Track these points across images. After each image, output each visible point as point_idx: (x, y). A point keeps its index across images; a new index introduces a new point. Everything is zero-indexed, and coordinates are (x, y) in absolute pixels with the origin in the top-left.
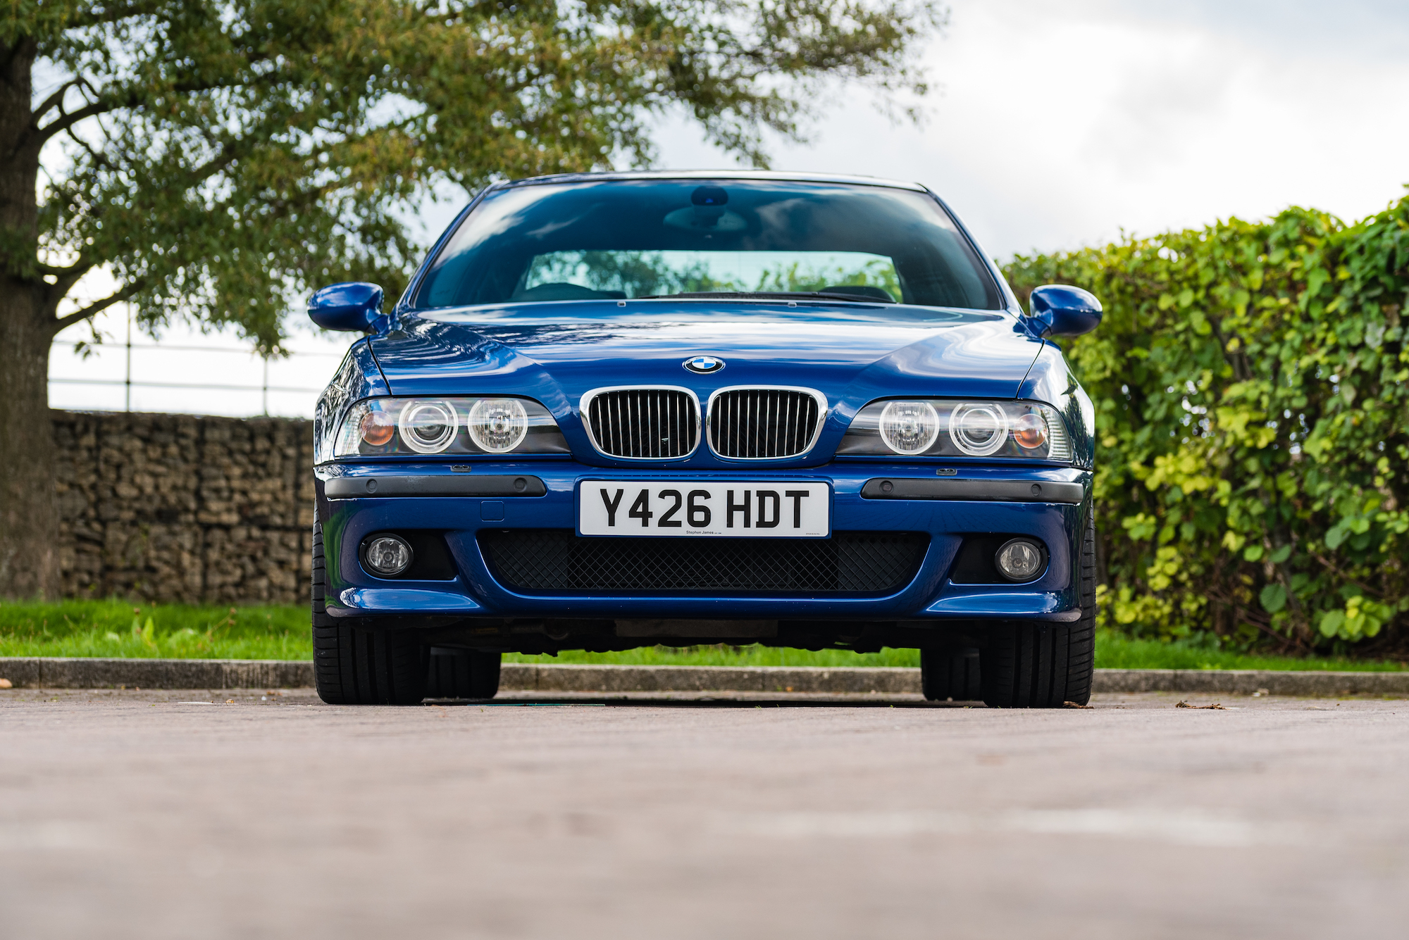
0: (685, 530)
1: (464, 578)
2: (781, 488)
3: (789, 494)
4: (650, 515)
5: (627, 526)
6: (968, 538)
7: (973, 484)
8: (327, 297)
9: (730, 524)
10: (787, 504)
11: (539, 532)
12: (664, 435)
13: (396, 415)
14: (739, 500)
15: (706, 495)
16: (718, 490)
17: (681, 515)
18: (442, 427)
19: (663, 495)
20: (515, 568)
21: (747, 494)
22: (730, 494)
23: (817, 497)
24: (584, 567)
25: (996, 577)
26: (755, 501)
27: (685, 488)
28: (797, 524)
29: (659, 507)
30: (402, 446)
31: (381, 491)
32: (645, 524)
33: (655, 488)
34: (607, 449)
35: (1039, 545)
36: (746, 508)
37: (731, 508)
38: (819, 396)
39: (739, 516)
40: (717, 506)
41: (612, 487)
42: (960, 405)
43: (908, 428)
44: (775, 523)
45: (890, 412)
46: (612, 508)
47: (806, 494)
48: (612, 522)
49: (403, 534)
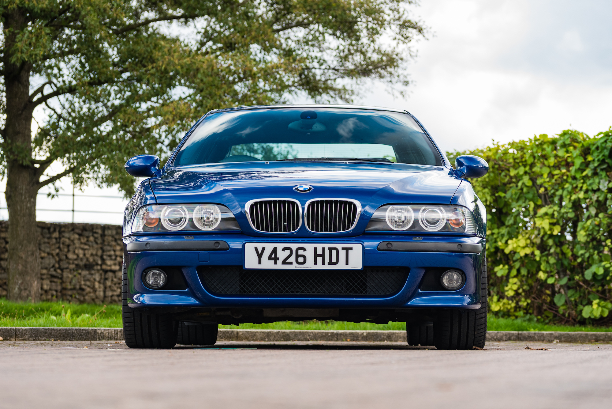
0: (294, 266)
1: (191, 289)
2: (339, 246)
3: (343, 249)
4: (278, 259)
5: (268, 264)
6: (428, 269)
7: (430, 244)
8: (134, 161)
9: (315, 263)
10: (342, 254)
11: (226, 267)
12: (285, 222)
13: (159, 213)
14: (320, 252)
15: (304, 250)
16: (310, 247)
17: (293, 259)
18: (181, 219)
19: (284, 249)
20: (215, 284)
21: (324, 249)
22: (316, 249)
23: (357, 250)
24: (247, 284)
25: (440, 288)
26: (327, 252)
27: (294, 246)
28: (347, 263)
29: (282, 255)
30: (162, 227)
31: (152, 248)
32: (276, 263)
33: (280, 246)
34: (258, 228)
35: (461, 273)
36: (323, 256)
37: (316, 256)
38: (357, 203)
39: (320, 259)
40: (309, 255)
41: (260, 246)
42: (423, 207)
43: (399, 218)
44: (337, 262)
45: (391, 211)
46: (260, 256)
47: (351, 249)
48: (260, 263)
49: (163, 268)
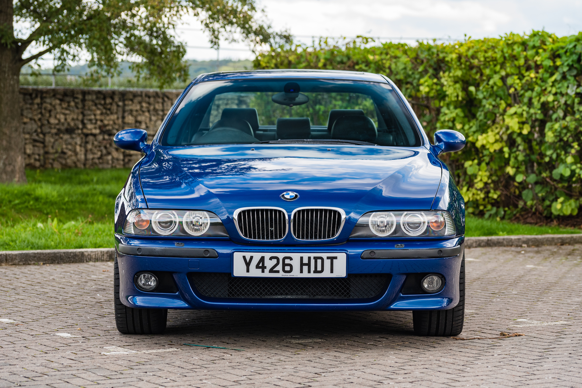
0: (281, 275)
1: (181, 293)
2: (324, 255)
3: (328, 258)
4: (265, 267)
5: (255, 273)
6: (408, 275)
7: (412, 250)
8: (123, 136)
9: (301, 271)
10: (327, 263)
11: (215, 274)
12: (272, 227)
13: (151, 215)
14: (305, 261)
15: (291, 259)
16: (296, 257)
17: (279, 268)
18: (171, 222)
19: (271, 259)
20: (205, 288)
21: (309, 258)
22: (302, 258)
23: (341, 259)
24: (236, 288)
25: (421, 292)
26: (313, 261)
27: (281, 256)
28: (332, 271)
29: (269, 264)
30: (154, 231)
31: (143, 254)
32: (263, 272)
33: (267, 256)
34: (246, 235)
35: (441, 276)
36: (309, 265)
37: (302, 264)
38: (341, 211)
39: (305, 268)
40: (296, 263)
41: (248, 255)
42: (405, 213)
43: (382, 222)
44: (322, 271)
45: (374, 216)
46: (248, 264)
47: (336, 258)
48: (248, 271)
49: (154, 273)
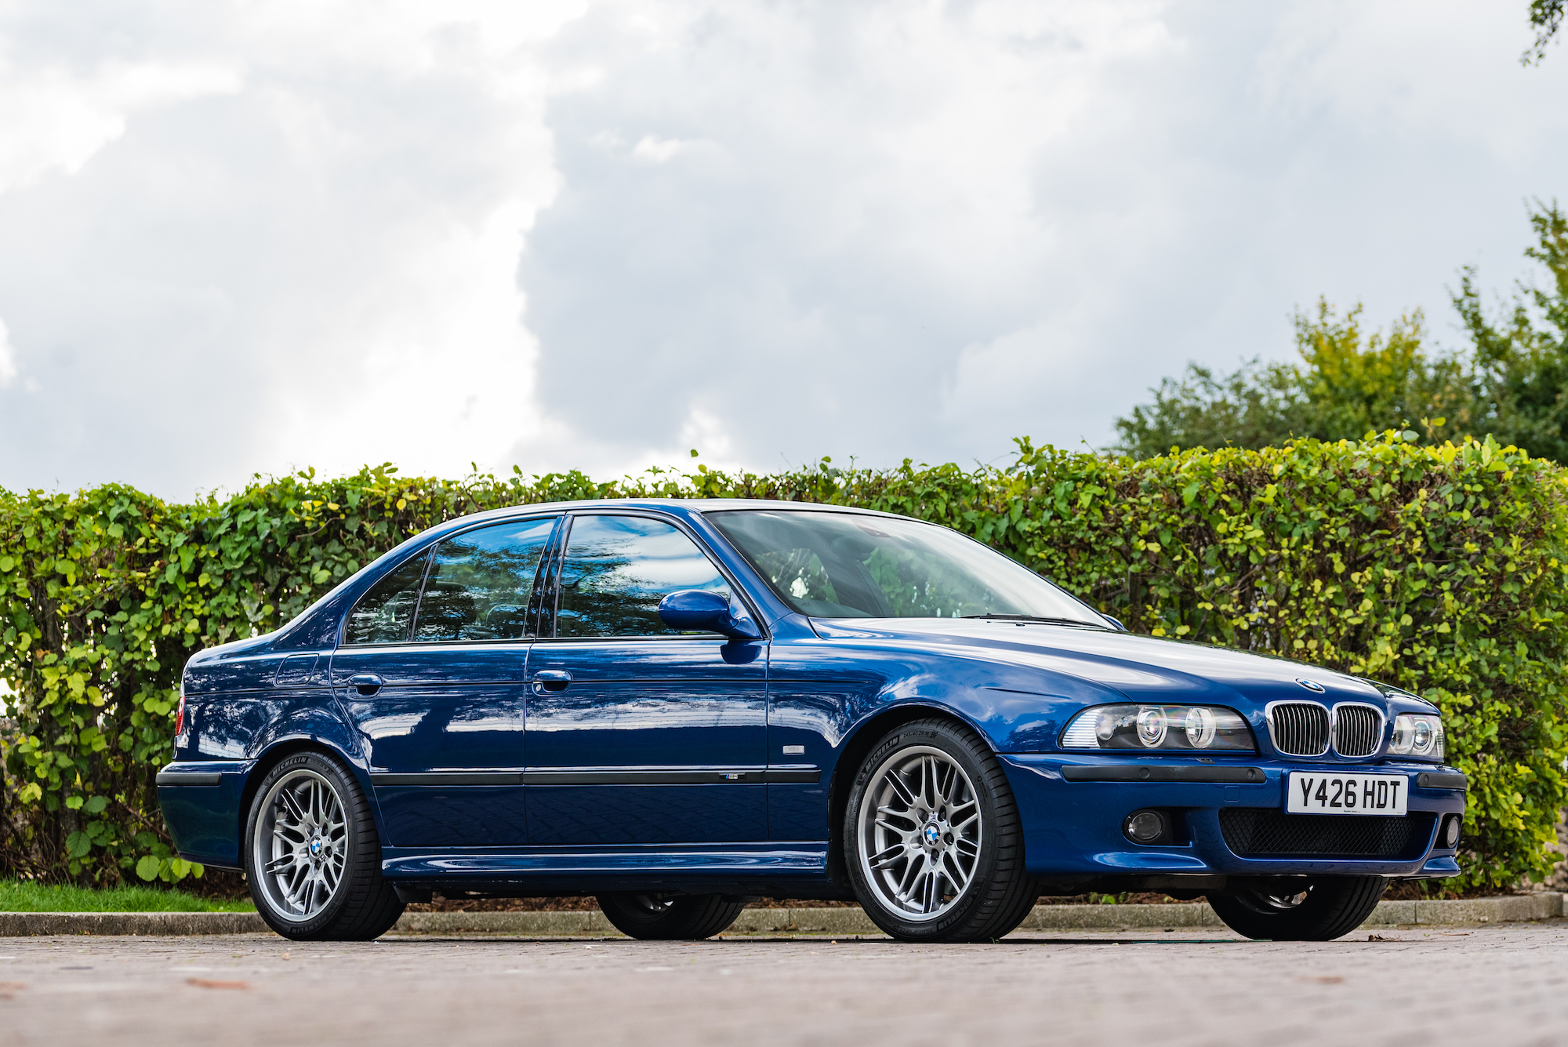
0: (1342, 810)
1: (1197, 845)
2: (1388, 779)
3: (1391, 783)
4: (1327, 798)
5: (1315, 807)
9: (1365, 806)
10: (1391, 788)
14: (1369, 788)
15: (1353, 783)
16: (1360, 779)
17: (1341, 799)
19: (1334, 782)
21: (1373, 784)
22: (1366, 783)
23: (1403, 786)
26: (1377, 787)
27: (1345, 778)
28: (1394, 806)
29: (1331, 791)
31: (1153, 777)
32: (1323, 805)
33: (1330, 777)
36: (1372, 794)
37: (1366, 793)
39: (1369, 798)
40: (1359, 792)
41: (1307, 776)
44: (1385, 805)
47: (1398, 783)
48: (1306, 804)
49: (1159, 811)
